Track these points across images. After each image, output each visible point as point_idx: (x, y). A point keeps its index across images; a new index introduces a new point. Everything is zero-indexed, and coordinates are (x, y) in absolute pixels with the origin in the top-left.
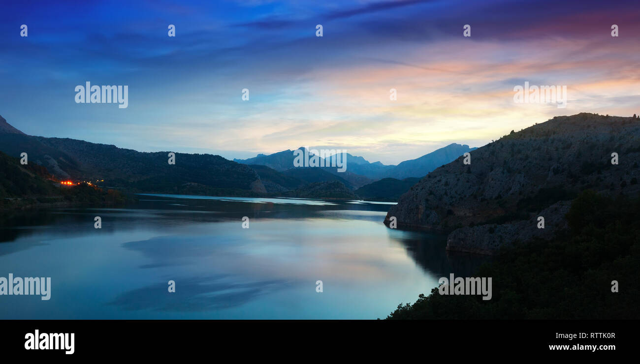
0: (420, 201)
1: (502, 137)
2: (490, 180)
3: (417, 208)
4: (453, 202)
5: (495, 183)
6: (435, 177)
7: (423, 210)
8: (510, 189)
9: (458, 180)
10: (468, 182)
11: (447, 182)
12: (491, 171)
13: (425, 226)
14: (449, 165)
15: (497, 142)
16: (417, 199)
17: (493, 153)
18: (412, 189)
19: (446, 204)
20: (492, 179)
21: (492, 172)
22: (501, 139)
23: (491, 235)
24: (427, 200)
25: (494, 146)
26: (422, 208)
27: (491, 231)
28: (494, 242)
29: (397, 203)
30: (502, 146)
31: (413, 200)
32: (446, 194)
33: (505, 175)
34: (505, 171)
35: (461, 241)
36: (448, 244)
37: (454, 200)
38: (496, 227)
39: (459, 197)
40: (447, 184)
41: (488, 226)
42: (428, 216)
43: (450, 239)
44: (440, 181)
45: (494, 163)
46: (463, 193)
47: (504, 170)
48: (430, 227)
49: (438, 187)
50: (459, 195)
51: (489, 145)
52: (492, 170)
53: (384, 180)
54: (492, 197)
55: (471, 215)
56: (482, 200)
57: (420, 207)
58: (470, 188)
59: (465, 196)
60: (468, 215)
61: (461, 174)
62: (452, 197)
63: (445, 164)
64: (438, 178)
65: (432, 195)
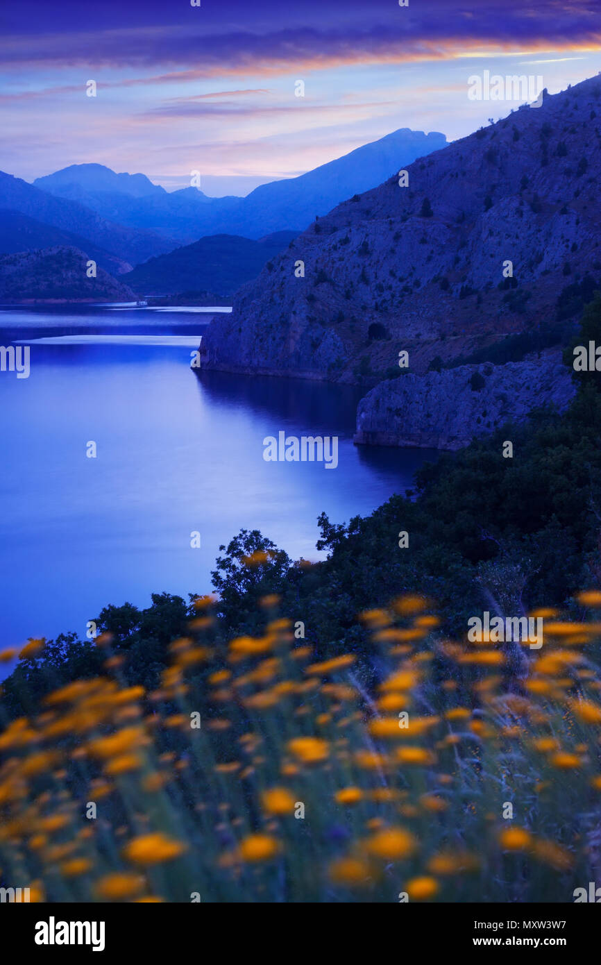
0: (293, 302)
1: (516, 109)
2: (484, 235)
3: (285, 323)
4: (384, 301)
5: (499, 244)
6: (335, 230)
7: (300, 330)
8: (540, 259)
9: (397, 237)
10: (423, 241)
11: (365, 245)
12: (486, 211)
13: (306, 375)
14: (371, 194)
15: (503, 123)
16: (282, 297)
17: (490, 157)
18: (271, 267)
19: (364, 308)
20: (491, 234)
21: (490, 211)
22: (513, 114)
23: (476, 394)
24: (311, 299)
25: (495, 134)
26: (298, 322)
27: (477, 383)
28: (485, 414)
29: (229, 310)
30: (516, 136)
31: (272, 300)
32: (364, 279)
33: (525, 219)
34: (526, 208)
35: (396, 417)
36: (359, 428)
37: (387, 295)
38: (489, 372)
39: (402, 285)
40: (365, 250)
41: (467, 370)
42: (315, 345)
43: (363, 410)
44: (346, 241)
45: (494, 187)
46: (411, 275)
47: (521, 204)
48: (320, 378)
49: (341, 259)
50: (401, 280)
51: (481, 134)
52: (489, 204)
53: (206, 241)
54: (490, 283)
55: (434, 336)
56: (466, 293)
57: (293, 319)
58: (429, 259)
59: (417, 284)
60: (425, 337)
61: (404, 220)
62: (380, 288)
63: (359, 192)
64: (340, 235)
65: (325, 285)
